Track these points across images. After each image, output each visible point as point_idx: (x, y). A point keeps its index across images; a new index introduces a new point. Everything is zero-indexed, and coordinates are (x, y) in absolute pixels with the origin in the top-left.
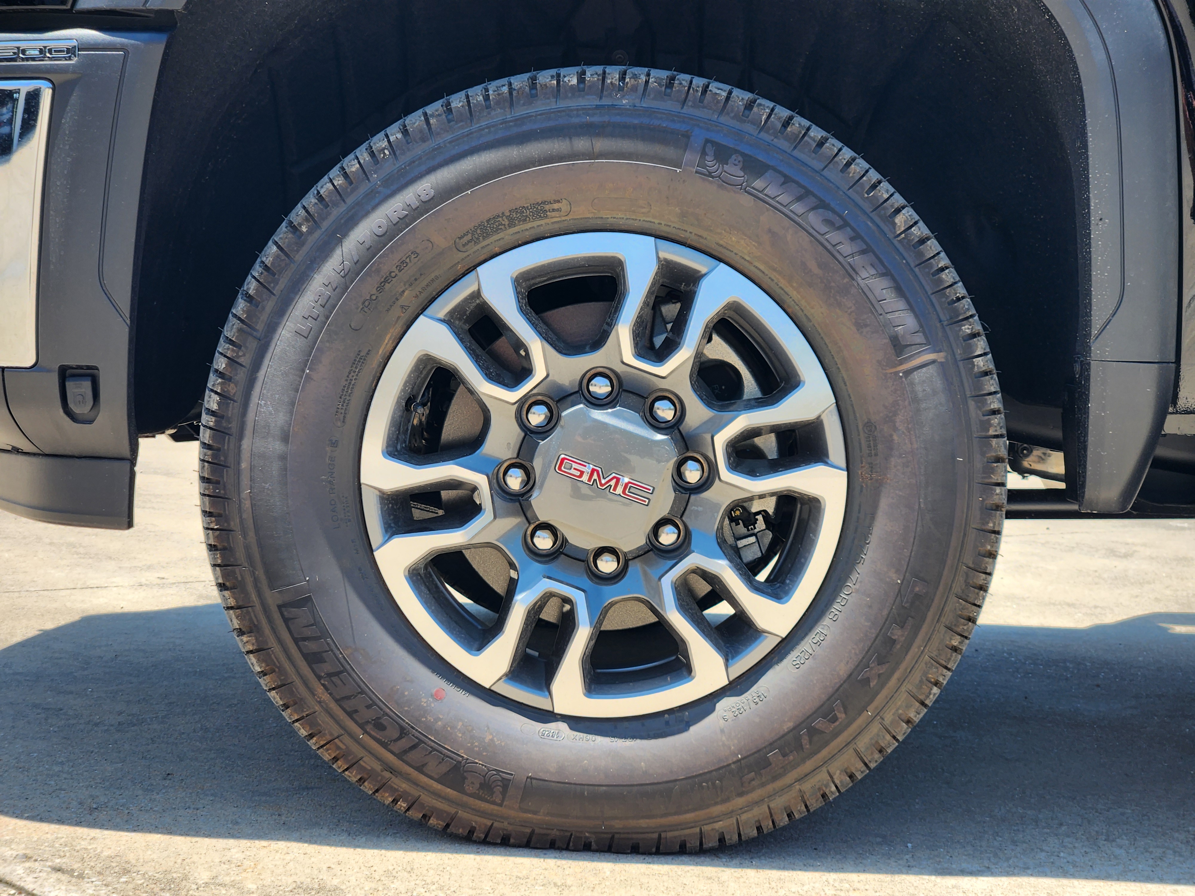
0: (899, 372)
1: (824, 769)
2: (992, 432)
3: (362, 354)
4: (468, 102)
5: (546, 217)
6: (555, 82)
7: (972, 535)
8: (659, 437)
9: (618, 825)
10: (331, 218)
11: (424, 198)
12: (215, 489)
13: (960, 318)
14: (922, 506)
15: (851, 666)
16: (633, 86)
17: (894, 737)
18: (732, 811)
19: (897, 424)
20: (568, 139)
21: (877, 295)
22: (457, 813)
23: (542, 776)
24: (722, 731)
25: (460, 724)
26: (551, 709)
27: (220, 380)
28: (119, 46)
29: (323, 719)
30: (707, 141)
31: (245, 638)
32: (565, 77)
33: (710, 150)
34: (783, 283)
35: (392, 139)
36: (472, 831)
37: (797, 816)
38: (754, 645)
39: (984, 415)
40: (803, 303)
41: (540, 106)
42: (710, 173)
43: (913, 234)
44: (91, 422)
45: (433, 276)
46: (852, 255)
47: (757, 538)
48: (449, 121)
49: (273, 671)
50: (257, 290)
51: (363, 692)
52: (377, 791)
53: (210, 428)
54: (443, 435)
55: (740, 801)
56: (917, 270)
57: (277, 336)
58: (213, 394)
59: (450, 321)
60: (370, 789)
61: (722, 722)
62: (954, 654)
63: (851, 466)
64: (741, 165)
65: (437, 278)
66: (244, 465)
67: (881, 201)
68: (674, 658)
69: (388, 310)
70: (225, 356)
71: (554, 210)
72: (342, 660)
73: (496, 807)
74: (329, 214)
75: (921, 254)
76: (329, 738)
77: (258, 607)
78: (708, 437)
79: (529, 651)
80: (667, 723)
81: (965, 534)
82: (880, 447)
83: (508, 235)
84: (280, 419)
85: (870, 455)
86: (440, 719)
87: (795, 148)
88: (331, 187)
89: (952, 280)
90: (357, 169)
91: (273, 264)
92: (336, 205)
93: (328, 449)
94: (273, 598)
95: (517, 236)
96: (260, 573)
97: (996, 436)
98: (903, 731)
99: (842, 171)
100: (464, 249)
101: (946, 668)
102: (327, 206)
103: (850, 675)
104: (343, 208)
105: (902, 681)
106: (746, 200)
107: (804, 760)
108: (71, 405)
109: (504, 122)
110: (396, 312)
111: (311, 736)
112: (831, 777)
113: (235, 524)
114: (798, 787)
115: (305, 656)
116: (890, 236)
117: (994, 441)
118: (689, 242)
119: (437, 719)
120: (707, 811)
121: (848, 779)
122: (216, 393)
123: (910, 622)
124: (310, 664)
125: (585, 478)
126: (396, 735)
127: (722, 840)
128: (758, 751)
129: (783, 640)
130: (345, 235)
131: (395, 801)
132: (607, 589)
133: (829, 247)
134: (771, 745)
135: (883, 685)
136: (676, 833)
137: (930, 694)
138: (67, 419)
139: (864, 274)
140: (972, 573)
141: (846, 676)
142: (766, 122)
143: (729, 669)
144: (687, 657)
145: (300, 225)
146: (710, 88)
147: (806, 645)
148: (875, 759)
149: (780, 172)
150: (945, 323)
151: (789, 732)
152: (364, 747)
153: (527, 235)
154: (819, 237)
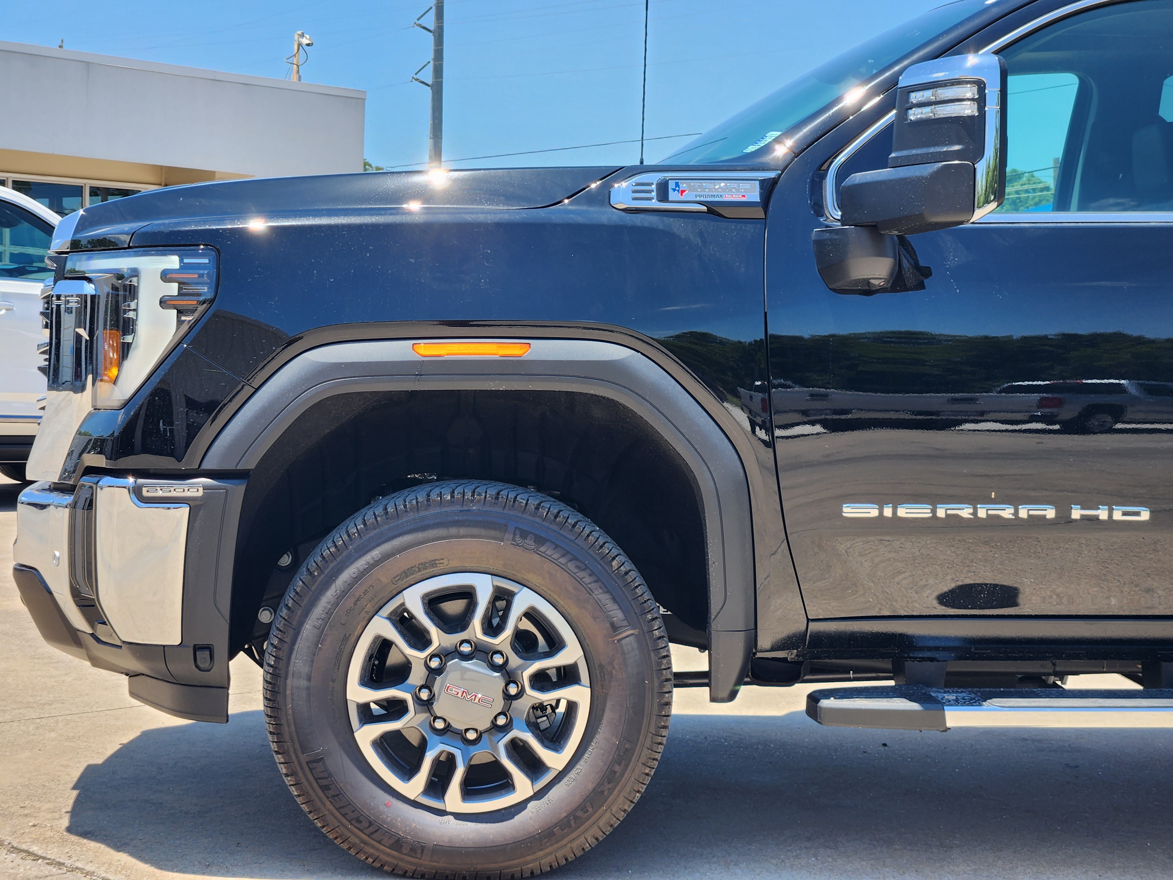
0: (615, 640)
1: (583, 836)
2: (663, 667)
3: (347, 636)
4: (396, 508)
5: (437, 567)
6: (439, 498)
7: (654, 718)
8: (496, 674)
9: (479, 867)
10: (330, 568)
11: (377, 559)
12: (273, 704)
13: (647, 611)
14: (628, 705)
15: (594, 785)
16: (478, 499)
17: (618, 819)
18: (537, 858)
19: (614, 665)
20: (446, 529)
21: (603, 602)
22: (398, 863)
23: (441, 844)
24: (531, 818)
25: (400, 818)
26: (444, 809)
27: (275, 649)
28: (223, 487)
29: (330, 818)
30: (516, 528)
31: (289, 778)
32: (444, 495)
33: (517, 532)
34: (556, 597)
35: (358, 528)
36: (406, 872)
37: (570, 860)
38: (546, 774)
39: (659, 659)
40: (566, 607)
41: (432, 511)
42: (518, 544)
43: (621, 570)
44: (209, 670)
45: (381, 597)
46: (590, 583)
47: (547, 718)
48: (387, 519)
49: (303, 795)
50: (292, 604)
51: (350, 804)
52: (357, 853)
53: (270, 673)
54: (387, 662)
55: (541, 853)
56: (623, 588)
57: (303, 628)
58: (271, 656)
59: (389, 618)
60: (354, 852)
61: (530, 814)
62: (647, 777)
63: (592, 685)
64: (533, 539)
65: (383, 597)
66: (288, 692)
67: (605, 554)
68: (506, 780)
69: (359, 614)
70: (277, 637)
71: (440, 563)
72: (339, 789)
73: (418, 860)
74: (328, 566)
75: (626, 580)
76: (333, 828)
77: (296, 763)
78: (520, 672)
79: (433, 778)
80: (503, 815)
81: (650, 718)
82: (606, 677)
83: (418, 576)
84: (306, 670)
85: (601, 681)
86: (389, 817)
87: (561, 529)
88: (329, 553)
89: (642, 592)
90: (342, 543)
91: (300, 591)
92: (332, 561)
93: (331, 683)
94: (304, 758)
95: (422, 576)
96: (297, 746)
97: (665, 669)
98: (622, 816)
99: (585, 540)
100: (396, 583)
101: (643, 783)
102: (327, 562)
103: (595, 789)
104: (335, 563)
105: (620, 792)
106: (536, 557)
107: (572, 832)
108: (199, 663)
109: (414, 519)
110: (363, 614)
111: (323, 827)
112: (586, 840)
113: (284, 721)
114: (569, 845)
115: (320, 787)
116: (610, 572)
117: (664, 672)
118: (508, 577)
119: (388, 817)
120: (524, 859)
121: (595, 840)
122: (273, 656)
123: (623, 762)
124: (323, 791)
125: (460, 695)
126: (367, 825)
127: (532, 873)
128: (549, 828)
129: (560, 772)
130: (337, 577)
131: (367, 858)
132: (471, 748)
133: (579, 580)
134: (556, 825)
135: (610, 794)
136: (508, 870)
137: (635, 797)
138: (197, 670)
139: (597, 593)
140: (655, 737)
141: (592, 790)
142: (546, 516)
143: (534, 787)
144: (512, 780)
145: (314, 571)
146: (517, 499)
147: (572, 774)
148: (608, 830)
149: (553, 543)
150: (638, 615)
151: (564, 819)
152: (351, 832)
153: (428, 576)
154: (573, 575)
